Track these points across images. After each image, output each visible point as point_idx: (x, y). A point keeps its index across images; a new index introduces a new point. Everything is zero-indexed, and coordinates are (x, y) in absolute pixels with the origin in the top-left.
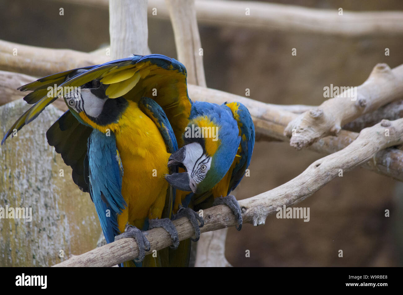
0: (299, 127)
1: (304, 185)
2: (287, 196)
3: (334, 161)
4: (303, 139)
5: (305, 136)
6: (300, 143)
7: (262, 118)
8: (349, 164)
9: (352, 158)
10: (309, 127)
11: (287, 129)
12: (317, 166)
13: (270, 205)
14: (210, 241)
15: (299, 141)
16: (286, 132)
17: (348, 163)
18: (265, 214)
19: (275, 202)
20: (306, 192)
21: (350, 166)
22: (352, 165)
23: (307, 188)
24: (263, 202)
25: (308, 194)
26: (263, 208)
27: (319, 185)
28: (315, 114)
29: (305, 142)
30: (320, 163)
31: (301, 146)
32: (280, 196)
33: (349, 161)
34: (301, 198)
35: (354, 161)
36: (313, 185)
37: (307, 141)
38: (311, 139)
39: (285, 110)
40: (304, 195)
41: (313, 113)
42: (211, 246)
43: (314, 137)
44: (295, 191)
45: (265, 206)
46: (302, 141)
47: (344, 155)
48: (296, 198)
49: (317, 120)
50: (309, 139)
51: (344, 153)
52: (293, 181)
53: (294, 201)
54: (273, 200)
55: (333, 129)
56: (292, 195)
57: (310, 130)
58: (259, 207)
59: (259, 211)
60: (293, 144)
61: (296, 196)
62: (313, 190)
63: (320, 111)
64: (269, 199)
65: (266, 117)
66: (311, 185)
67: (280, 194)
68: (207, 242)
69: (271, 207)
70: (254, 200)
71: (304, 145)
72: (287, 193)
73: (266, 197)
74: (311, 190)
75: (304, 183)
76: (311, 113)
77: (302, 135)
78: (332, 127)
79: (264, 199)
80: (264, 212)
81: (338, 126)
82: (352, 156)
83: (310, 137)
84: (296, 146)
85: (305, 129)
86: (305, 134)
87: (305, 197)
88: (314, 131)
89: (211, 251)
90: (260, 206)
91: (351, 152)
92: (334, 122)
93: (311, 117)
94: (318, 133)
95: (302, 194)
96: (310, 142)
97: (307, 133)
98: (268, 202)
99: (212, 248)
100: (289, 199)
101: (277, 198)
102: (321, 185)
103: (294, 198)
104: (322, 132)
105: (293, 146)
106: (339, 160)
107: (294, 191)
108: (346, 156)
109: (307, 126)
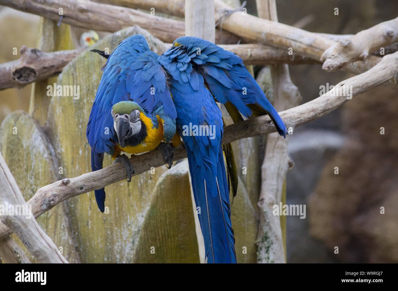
0: (331, 54)
1: (329, 101)
2: (313, 111)
3: (355, 82)
4: (333, 64)
5: (336, 61)
6: (330, 67)
7: (311, 46)
8: (368, 85)
9: (371, 80)
10: (339, 54)
11: (323, 55)
12: (342, 85)
13: (298, 117)
14: (276, 142)
15: (330, 65)
16: (322, 57)
17: (367, 83)
18: (293, 124)
19: (303, 115)
20: (330, 107)
21: (369, 86)
22: (370, 85)
23: (331, 104)
24: (292, 115)
25: (331, 109)
26: (291, 120)
27: (342, 102)
28: (344, 43)
29: (335, 66)
30: (344, 83)
31: (331, 69)
32: (308, 111)
33: (369, 82)
34: (326, 112)
35: (373, 82)
36: (336, 101)
37: (336, 65)
38: (341, 64)
39: (332, 39)
40: (328, 110)
41: (342, 42)
42: (276, 146)
43: (343, 62)
44: (321, 106)
45: (294, 118)
46: (332, 65)
47: (365, 77)
48: (321, 111)
49: (346, 48)
50: (338, 64)
51: (365, 75)
52: (320, 98)
53: (320, 114)
54: (301, 114)
55: (361, 55)
56: (318, 110)
57: (340, 57)
58: (288, 119)
59: (289, 122)
60: (325, 67)
61: (321, 110)
62: (336, 105)
63: (349, 41)
64: (298, 113)
65: (314, 45)
66: (334, 101)
67: (307, 109)
68: (274, 143)
69: (299, 119)
70: (285, 114)
71: (334, 69)
72: (314, 108)
73: (296, 111)
74: (335, 106)
75: (328, 100)
76: (341, 43)
77: (333, 60)
78: (360, 54)
79: (293, 112)
80: (292, 123)
81: (366, 53)
82: (371, 78)
83: (339, 62)
84: (327, 69)
85: (335, 56)
86: (335, 60)
87: (330, 111)
88: (343, 57)
89: (276, 150)
90: (290, 118)
91: (371, 75)
92: (362, 50)
93: (341, 46)
94: (346, 58)
95: (327, 108)
96: (339, 65)
97: (337, 58)
98: (296, 115)
99: (277, 148)
100: (315, 113)
101: (304, 112)
102: (343, 101)
103: (320, 112)
104: (350, 58)
105: (325, 69)
106: (359, 82)
107: (319, 106)
108: (366, 78)
109: (337, 53)
